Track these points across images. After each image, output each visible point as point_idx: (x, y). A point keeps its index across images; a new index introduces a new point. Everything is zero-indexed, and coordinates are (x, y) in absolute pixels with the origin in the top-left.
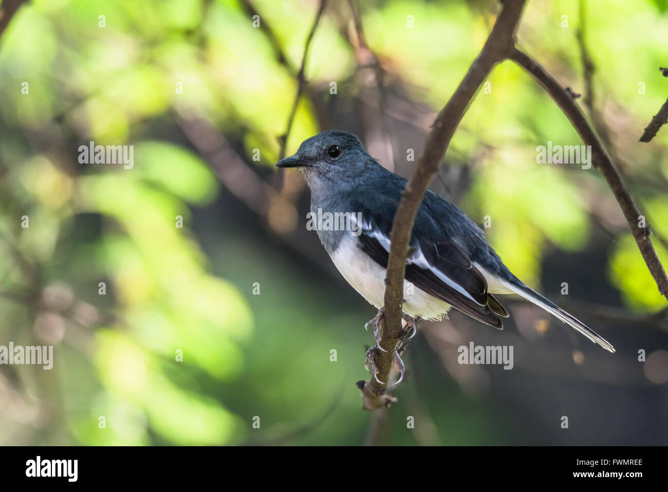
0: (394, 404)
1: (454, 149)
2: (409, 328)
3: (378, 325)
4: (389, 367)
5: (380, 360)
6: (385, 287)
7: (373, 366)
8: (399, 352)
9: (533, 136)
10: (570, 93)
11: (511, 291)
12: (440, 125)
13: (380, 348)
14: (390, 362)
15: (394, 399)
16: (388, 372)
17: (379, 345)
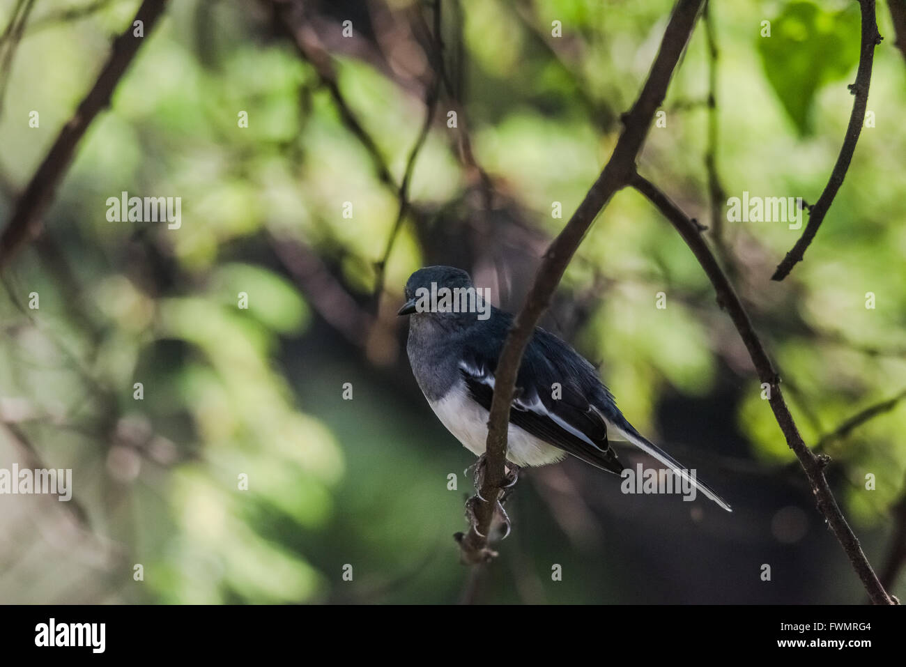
0: (494, 559)
1: (569, 280)
2: (511, 476)
3: (479, 471)
4: (490, 518)
5: (480, 511)
6: (487, 431)
7: (473, 517)
8: (501, 502)
9: (657, 269)
10: (696, 225)
11: (624, 438)
12: (552, 256)
13: (480, 497)
14: (491, 513)
15: (495, 554)
16: (488, 524)
17: (478, 494)
